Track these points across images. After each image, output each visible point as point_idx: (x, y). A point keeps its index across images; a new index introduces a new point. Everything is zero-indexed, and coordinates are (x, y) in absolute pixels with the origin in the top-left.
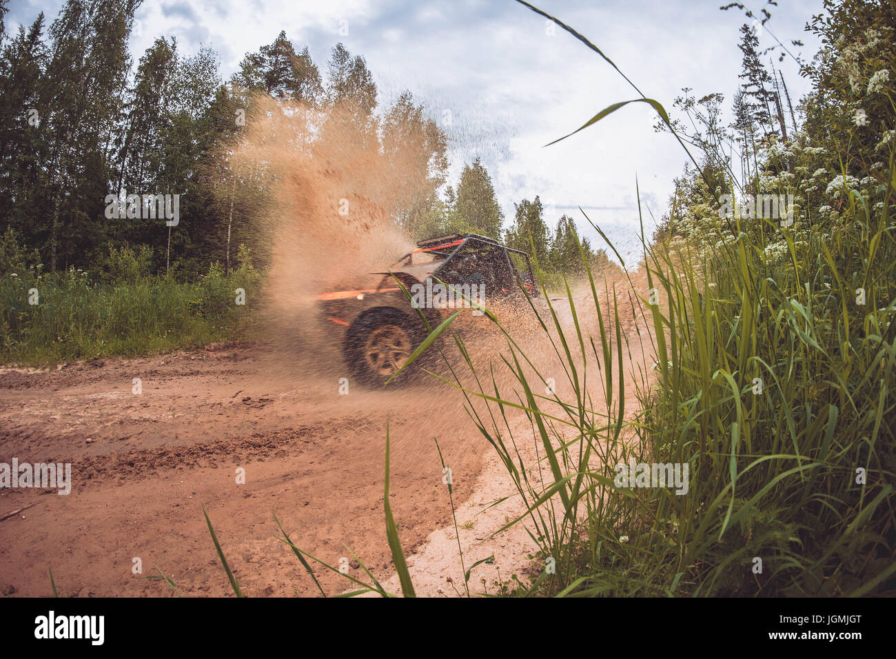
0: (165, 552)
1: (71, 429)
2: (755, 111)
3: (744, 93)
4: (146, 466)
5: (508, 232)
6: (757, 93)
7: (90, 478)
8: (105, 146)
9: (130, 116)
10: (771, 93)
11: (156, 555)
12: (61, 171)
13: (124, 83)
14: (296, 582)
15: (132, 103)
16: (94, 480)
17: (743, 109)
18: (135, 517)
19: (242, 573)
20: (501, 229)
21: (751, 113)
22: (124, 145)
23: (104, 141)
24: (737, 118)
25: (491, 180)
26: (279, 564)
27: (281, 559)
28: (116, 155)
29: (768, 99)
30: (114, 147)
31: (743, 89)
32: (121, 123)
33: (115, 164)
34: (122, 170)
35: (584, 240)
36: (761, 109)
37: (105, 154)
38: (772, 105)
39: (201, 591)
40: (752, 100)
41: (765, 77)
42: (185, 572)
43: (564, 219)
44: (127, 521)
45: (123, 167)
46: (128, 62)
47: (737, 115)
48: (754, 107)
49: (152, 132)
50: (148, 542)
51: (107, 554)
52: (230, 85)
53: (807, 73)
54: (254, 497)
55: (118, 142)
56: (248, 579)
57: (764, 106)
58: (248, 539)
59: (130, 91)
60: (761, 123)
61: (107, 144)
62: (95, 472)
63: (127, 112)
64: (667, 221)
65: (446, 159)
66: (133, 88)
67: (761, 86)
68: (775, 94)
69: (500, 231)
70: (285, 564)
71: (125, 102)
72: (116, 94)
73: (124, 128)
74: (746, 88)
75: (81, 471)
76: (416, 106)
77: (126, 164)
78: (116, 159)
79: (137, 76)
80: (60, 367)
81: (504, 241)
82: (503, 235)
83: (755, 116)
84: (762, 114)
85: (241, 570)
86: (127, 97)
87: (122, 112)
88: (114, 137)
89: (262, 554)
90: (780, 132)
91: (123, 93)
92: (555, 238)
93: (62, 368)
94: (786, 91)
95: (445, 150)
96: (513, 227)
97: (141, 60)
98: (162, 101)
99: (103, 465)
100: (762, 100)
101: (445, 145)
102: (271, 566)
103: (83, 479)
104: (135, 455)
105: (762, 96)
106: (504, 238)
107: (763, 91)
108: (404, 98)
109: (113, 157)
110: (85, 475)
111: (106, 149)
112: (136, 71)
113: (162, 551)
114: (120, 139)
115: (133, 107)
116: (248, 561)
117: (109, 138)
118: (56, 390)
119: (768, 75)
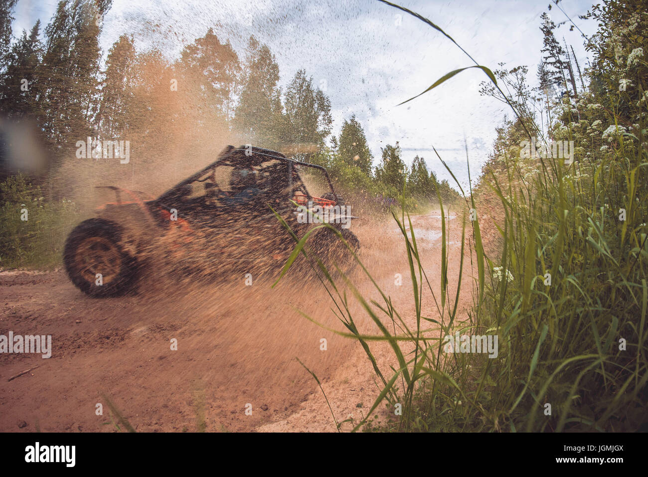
0: (132, 398)
1: (65, 313)
2: (554, 77)
3: (545, 63)
4: (118, 339)
5: (377, 169)
6: (555, 63)
7: (79, 347)
8: (86, 113)
9: (103, 91)
10: (564, 63)
11: (125, 401)
12: (55, 131)
13: (98, 68)
14: (223, 419)
15: (104, 81)
16: (82, 349)
17: (544, 75)
18: (111, 374)
19: (185, 414)
20: (371, 166)
21: (551, 78)
22: (99, 112)
23: (85, 109)
24: (541, 81)
25: (364, 131)
26: (212, 407)
27: (213, 403)
28: (94, 118)
29: (563, 67)
30: (92, 113)
31: (544, 60)
32: (96, 96)
33: (93, 125)
34: (98, 130)
35: (432, 174)
36: (558, 75)
37: (86, 118)
38: (566, 71)
39: (156, 425)
40: (551, 68)
41: (560, 51)
42: (146, 412)
43: (417, 158)
44: (105, 377)
45: (99, 127)
46: (100, 52)
47: (541, 79)
48: (553, 73)
49: (119, 102)
50: (120, 392)
51: (91, 400)
52: (174, 67)
53: (589, 48)
54: (194, 361)
55: (94, 109)
56: (189, 417)
57: (560, 72)
58: (190, 390)
59: (102, 73)
60: (559, 85)
61: (87, 111)
62: (83, 343)
63: (100, 88)
64: (492, 158)
65: (330, 117)
66: (105, 70)
67: (558, 58)
68: (568, 63)
69: (371, 168)
70: (215, 407)
71: (99, 81)
72: (92, 76)
73: (98, 99)
74: (546, 59)
75: (73, 343)
76: (308, 79)
77: (100, 125)
78: (93, 121)
79: (107, 62)
80: (57, 270)
81: (374, 175)
82: (373, 171)
83: (554, 80)
84: (559, 78)
85: (185, 412)
86: (100, 77)
87: (97, 88)
88: (91, 105)
89: (200, 401)
90: (573, 91)
91: (97, 74)
92: (411, 173)
93: (58, 271)
94: (576, 60)
95: (329, 110)
96: (380, 165)
97: (110, 50)
98: (125, 79)
99: (88, 339)
100: (559, 68)
101: (329, 106)
102: (206, 409)
103: (74, 348)
104: (111, 332)
105: (558, 65)
106: (374, 173)
107: (559, 62)
108: (300, 73)
109: (92, 120)
110: (75, 345)
111: (86, 115)
112: (106, 59)
113: (130, 398)
114: (96, 107)
115: (105, 85)
116: (190, 405)
117: (88, 107)
118: (54, 286)
119: (562, 50)
